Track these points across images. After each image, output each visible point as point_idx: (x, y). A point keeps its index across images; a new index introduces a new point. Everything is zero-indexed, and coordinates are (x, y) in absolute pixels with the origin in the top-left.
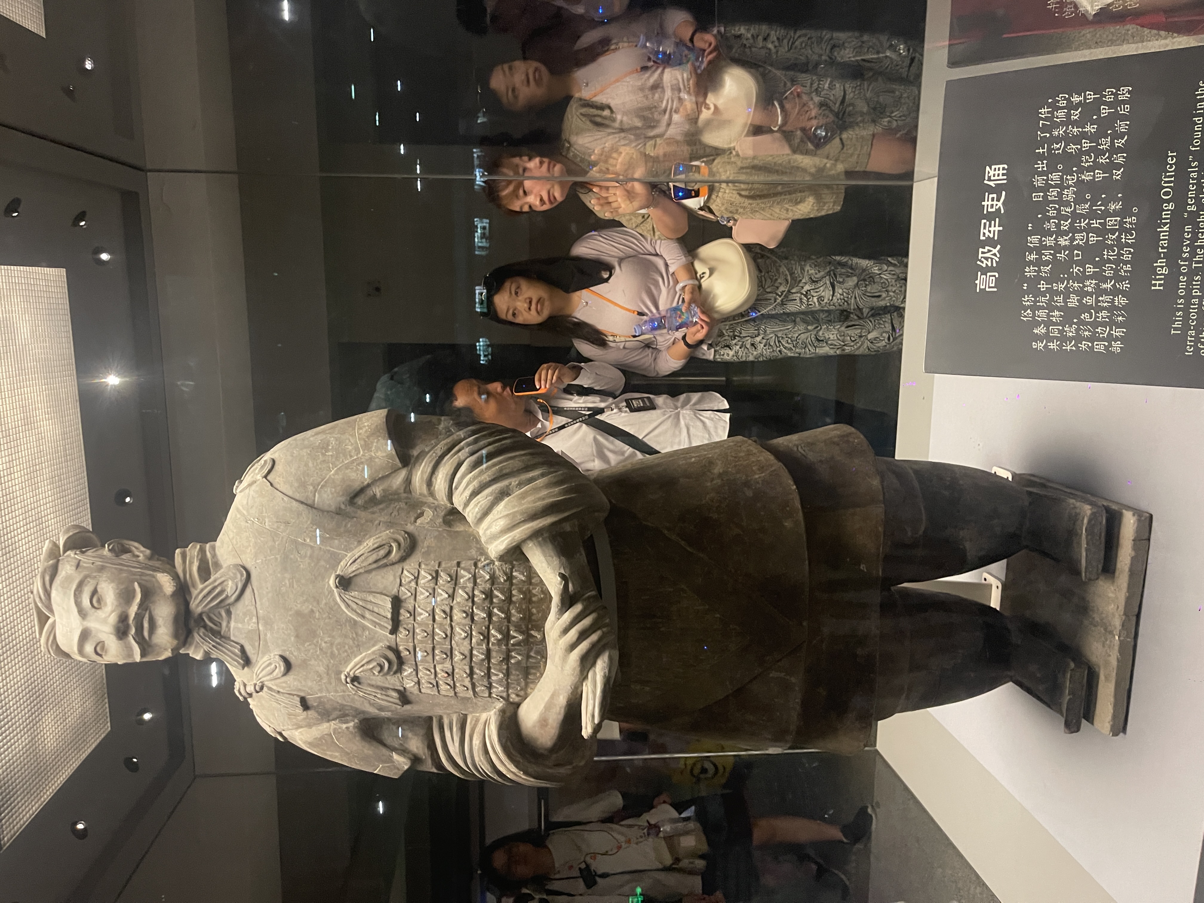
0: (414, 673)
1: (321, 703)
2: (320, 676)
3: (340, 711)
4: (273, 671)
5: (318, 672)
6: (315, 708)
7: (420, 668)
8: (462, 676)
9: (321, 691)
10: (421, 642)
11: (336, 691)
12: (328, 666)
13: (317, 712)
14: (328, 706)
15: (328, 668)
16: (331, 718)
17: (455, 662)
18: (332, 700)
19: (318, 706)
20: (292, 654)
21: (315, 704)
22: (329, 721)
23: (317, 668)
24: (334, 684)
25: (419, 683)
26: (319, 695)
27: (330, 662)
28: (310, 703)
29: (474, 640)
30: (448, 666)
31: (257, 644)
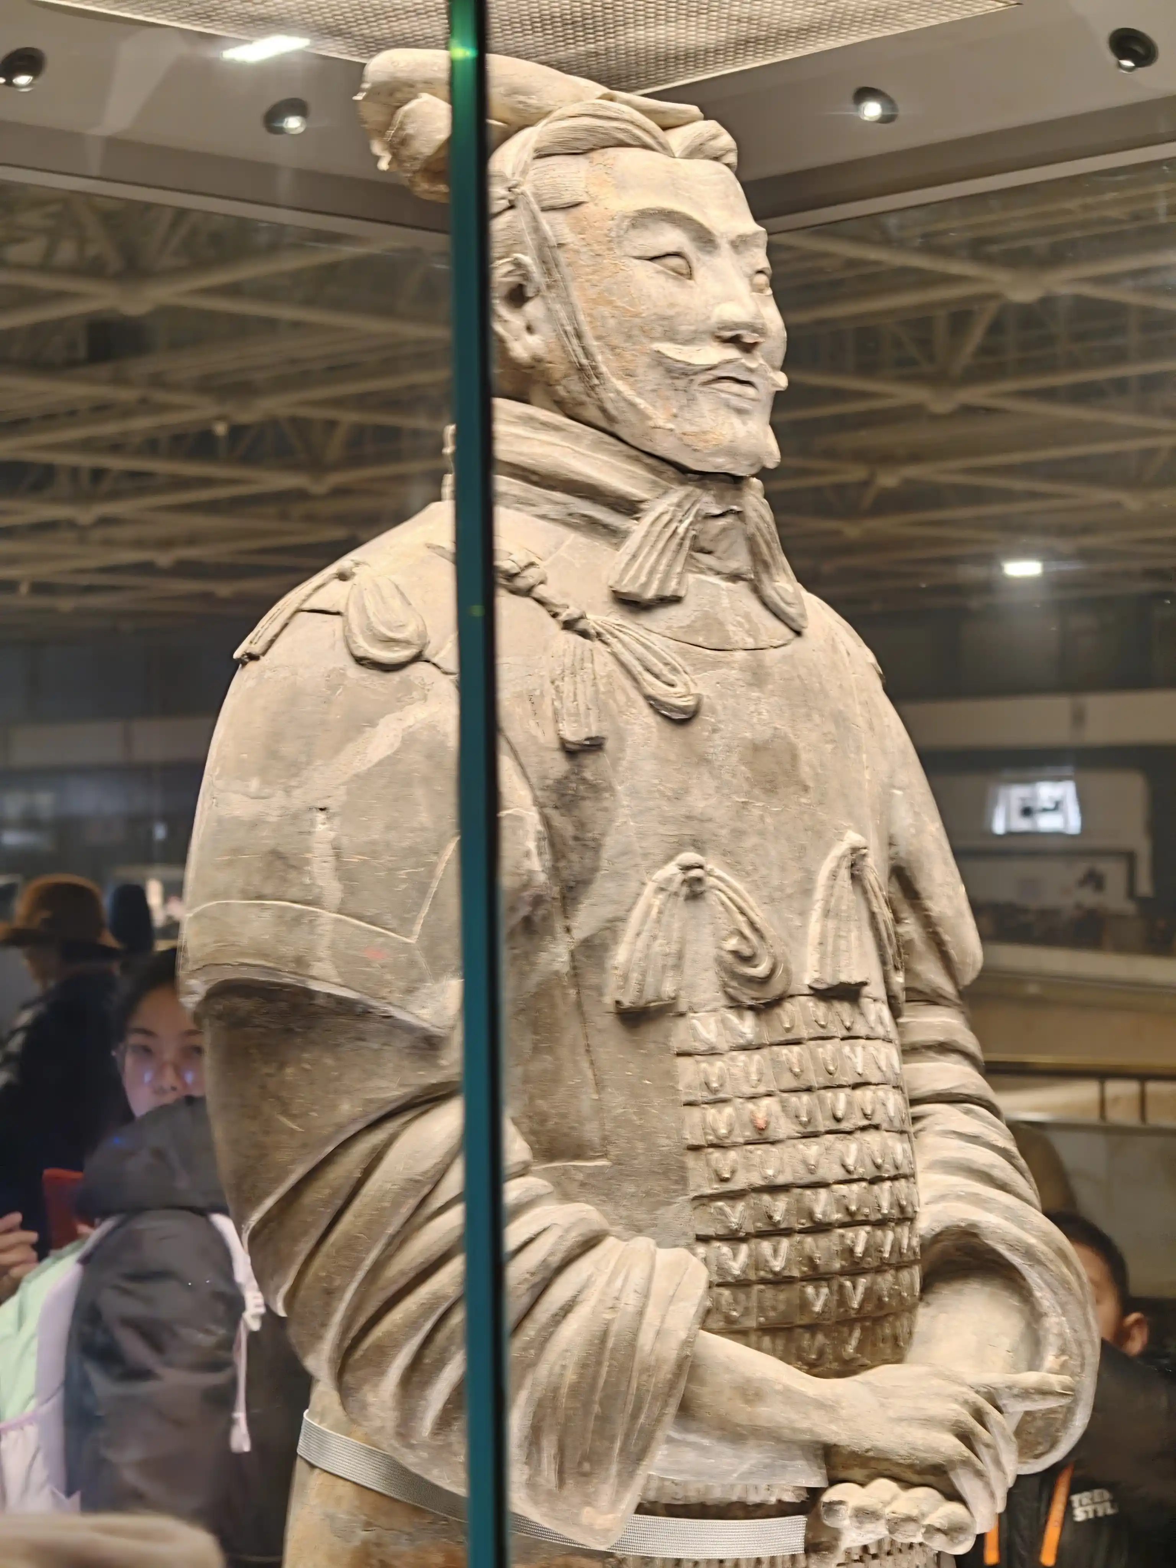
0: (742, 1041)
1: (596, 789)
2: (677, 797)
3: (576, 838)
4: (657, 676)
5: (687, 791)
6: (577, 771)
7: (757, 1056)
8: (763, 1164)
9: (633, 793)
10: (814, 1057)
11: (642, 835)
12: (710, 820)
13: (566, 778)
14: (588, 807)
15: (704, 820)
16: (549, 811)
17: (794, 1146)
18: (611, 821)
19: (584, 780)
20: (715, 731)
21: (588, 775)
22: (539, 805)
23: (696, 792)
24: (662, 830)
25: (713, 1053)
26: (619, 788)
27: (722, 827)
28: (588, 760)
29: (843, 1189)
30: (784, 1128)
31: (700, 640)
